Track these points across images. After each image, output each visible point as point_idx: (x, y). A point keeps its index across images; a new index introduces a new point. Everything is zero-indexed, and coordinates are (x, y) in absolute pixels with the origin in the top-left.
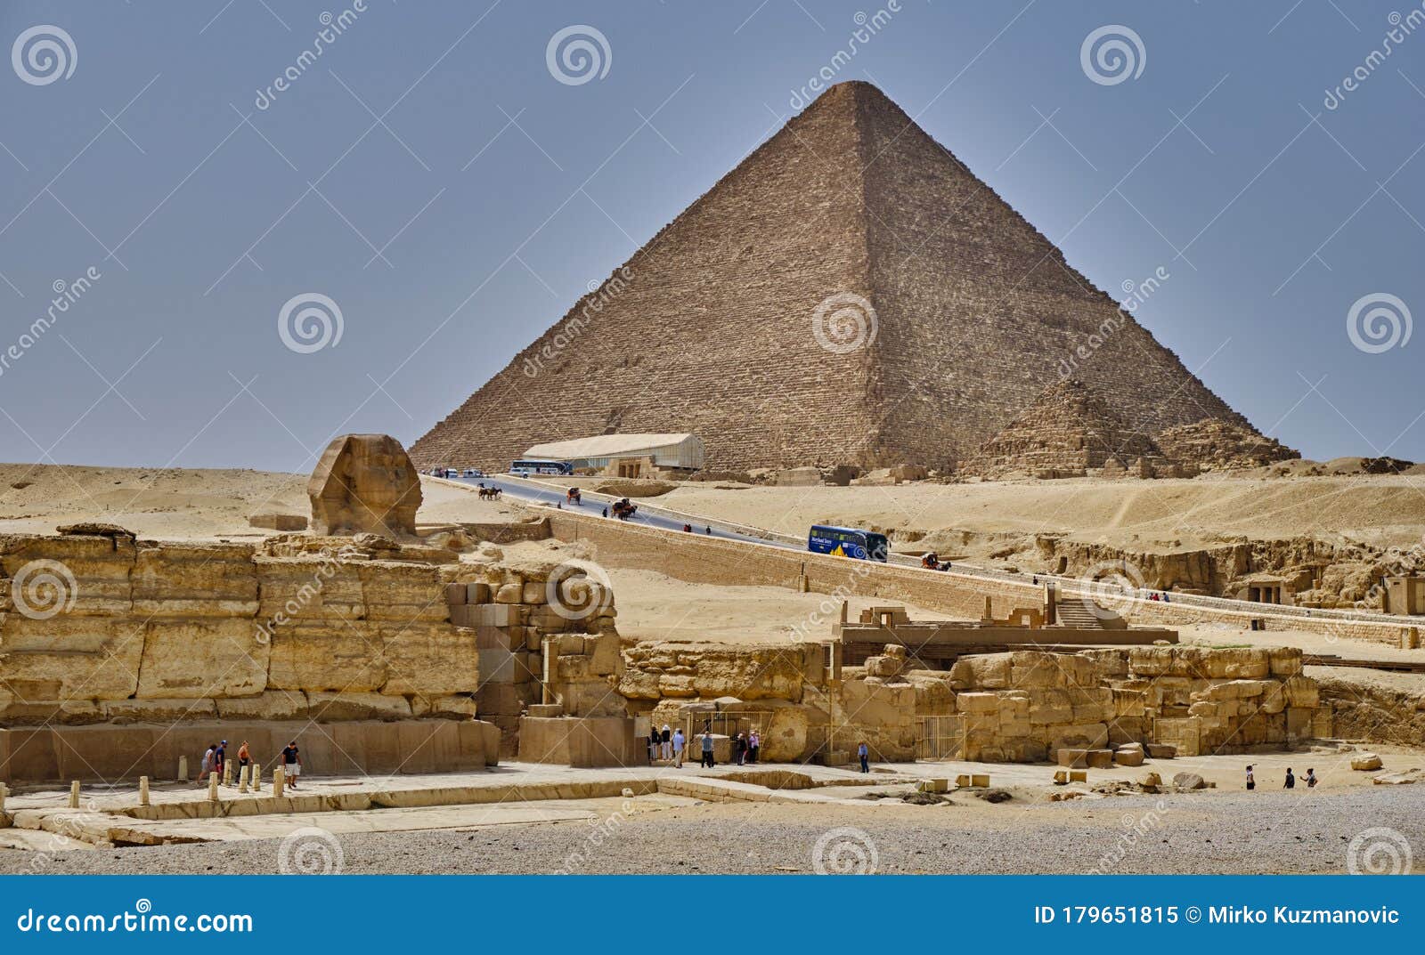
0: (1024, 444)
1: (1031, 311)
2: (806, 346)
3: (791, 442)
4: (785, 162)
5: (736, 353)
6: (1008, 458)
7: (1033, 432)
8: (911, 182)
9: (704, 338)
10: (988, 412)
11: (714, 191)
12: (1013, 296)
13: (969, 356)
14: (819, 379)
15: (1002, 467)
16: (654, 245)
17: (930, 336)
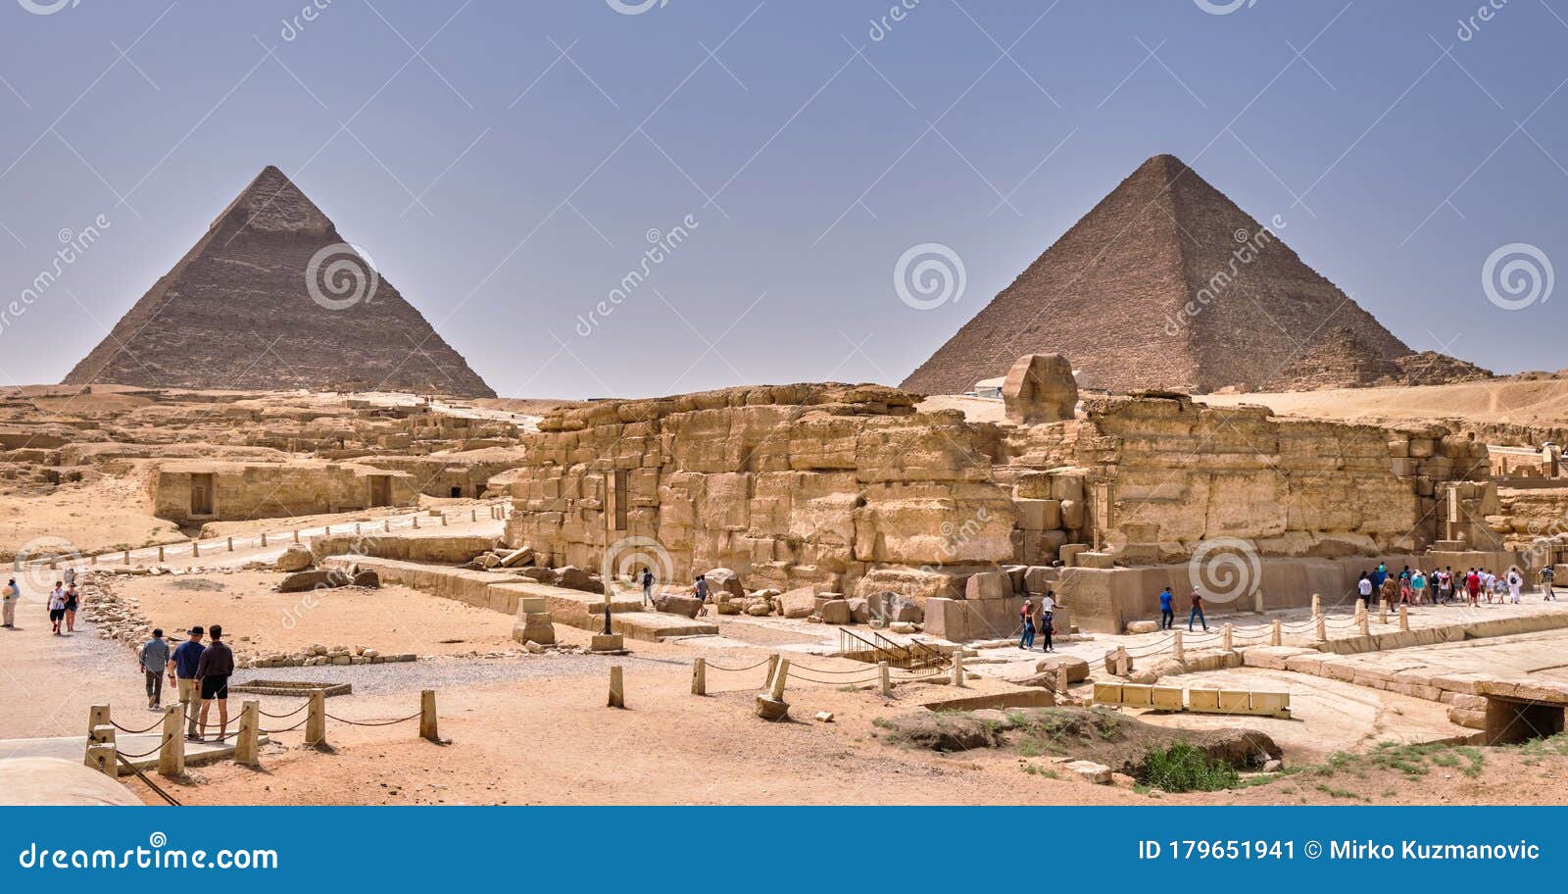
0: (1314, 369)
1: (1282, 290)
2: (1146, 316)
3: (1141, 374)
4: (1122, 206)
5: (1101, 322)
6: (1304, 379)
7: (1320, 362)
8: (1203, 214)
9: (1078, 314)
10: (1263, 353)
11: (1077, 226)
12: (1271, 282)
13: (1249, 319)
14: (1156, 335)
15: (1300, 384)
16: (1041, 259)
17: (1224, 307)
